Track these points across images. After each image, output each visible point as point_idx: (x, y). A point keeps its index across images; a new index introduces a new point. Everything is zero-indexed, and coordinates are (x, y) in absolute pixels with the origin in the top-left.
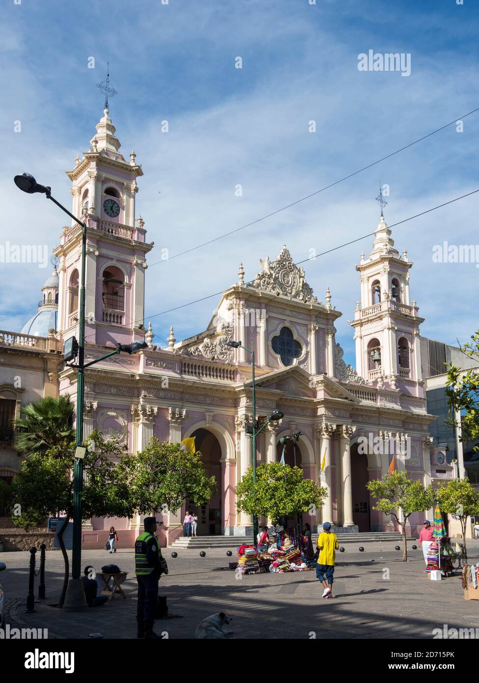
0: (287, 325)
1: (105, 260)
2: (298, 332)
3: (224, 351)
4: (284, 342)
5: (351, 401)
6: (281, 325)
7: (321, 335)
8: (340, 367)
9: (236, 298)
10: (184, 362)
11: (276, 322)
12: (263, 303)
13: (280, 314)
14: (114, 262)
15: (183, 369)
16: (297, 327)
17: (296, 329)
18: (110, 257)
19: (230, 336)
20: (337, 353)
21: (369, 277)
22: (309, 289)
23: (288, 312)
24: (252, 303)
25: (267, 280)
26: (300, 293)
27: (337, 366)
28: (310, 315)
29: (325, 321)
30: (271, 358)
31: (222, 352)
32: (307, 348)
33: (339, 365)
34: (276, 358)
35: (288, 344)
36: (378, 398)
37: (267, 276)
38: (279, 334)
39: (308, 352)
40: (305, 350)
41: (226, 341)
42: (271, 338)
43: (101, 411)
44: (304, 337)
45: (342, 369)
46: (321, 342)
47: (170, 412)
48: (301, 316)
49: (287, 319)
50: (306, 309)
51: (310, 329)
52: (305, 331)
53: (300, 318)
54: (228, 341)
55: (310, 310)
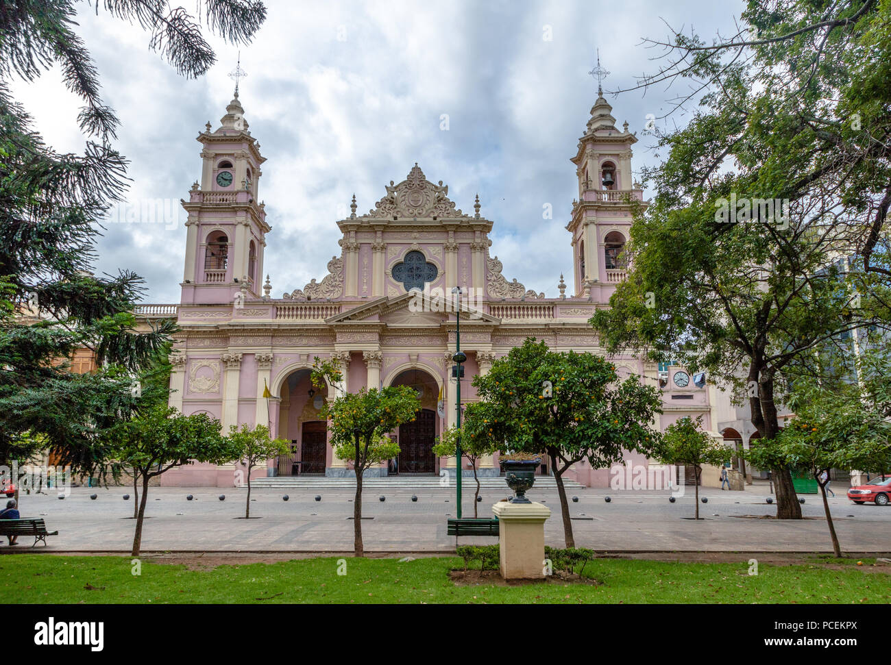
0: (415, 247)
1: (209, 227)
2: (430, 254)
3: (332, 289)
5: (487, 321)
6: (404, 251)
7: (463, 251)
9: (346, 233)
10: (279, 307)
11: (399, 248)
12: (378, 231)
13: (405, 238)
14: (217, 227)
15: (278, 313)
16: (430, 248)
17: (428, 250)
18: (213, 223)
19: (339, 273)
20: (490, 268)
22: (450, 203)
23: (415, 234)
24: (366, 234)
25: (388, 206)
26: (434, 210)
27: (490, 283)
28: (448, 232)
29: (470, 234)
30: (392, 288)
31: (328, 290)
32: (444, 268)
33: (494, 281)
34: (398, 287)
35: (418, 268)
36: (558, 310)
37: (388, 202)
38: (403, 260)
39: (445, 273)
40: (440, 271)
41: (334, 278)
42: (390, 266)
43: (194, 362)
44: (439, 258)
45: (498, 286)
46: (464, 260)
47: (256, 357)
48: (435, 235)
49: (415, 242)
50: (438, 226)
51: (446, 248)
52: (441, 251)
53: (432, 238)
54: (336, 278)
55: (444, 227)
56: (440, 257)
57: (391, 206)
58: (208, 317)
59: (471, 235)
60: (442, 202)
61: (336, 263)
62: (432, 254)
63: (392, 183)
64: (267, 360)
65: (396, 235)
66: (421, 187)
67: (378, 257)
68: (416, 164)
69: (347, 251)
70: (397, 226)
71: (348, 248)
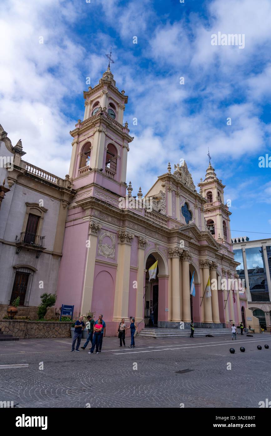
0: (188, 201)
1: (110, 139)
3: (162, 208)
4: (185, 211)
5: (217, 248)
6: (184, 201)
7: (200, 211)
9: (168, 181)
10: (146, 210)
11: (183, 199)
12: (179, 186)
13: (185, 195)
14: (113, 142)
17: (190, 204)
18: (111, 138)
19: (164, 201)
21: (205, 190)
23: (188, 195)
24: (175, 186)
25: (179, 175)
26: (191, 186)
28: (196, 199)
29: (200, 203)
30: (182, 218)
32: (195, 216)
34: (184, 219)
37: (179, 173)
38: (184, 206)
39: (195, 218)
42: (181, 207)
43: (102, 231)
46: (199, 215)
48: (192, 199)
49: (188, 199)
50: (195, 195)
51: (196, 207)
52: (194, 207)
53: (192, 200)
54: (164, 203)
55: (196, 196)
56: (193, 209)
60: (193, 184)
61: (163, 194)
62: (192, 207)
65: (183, 192)
66: (187, 173)
67: (178, 199)
69: (168, 190)
70: (185, 188)
71: (169, 189)
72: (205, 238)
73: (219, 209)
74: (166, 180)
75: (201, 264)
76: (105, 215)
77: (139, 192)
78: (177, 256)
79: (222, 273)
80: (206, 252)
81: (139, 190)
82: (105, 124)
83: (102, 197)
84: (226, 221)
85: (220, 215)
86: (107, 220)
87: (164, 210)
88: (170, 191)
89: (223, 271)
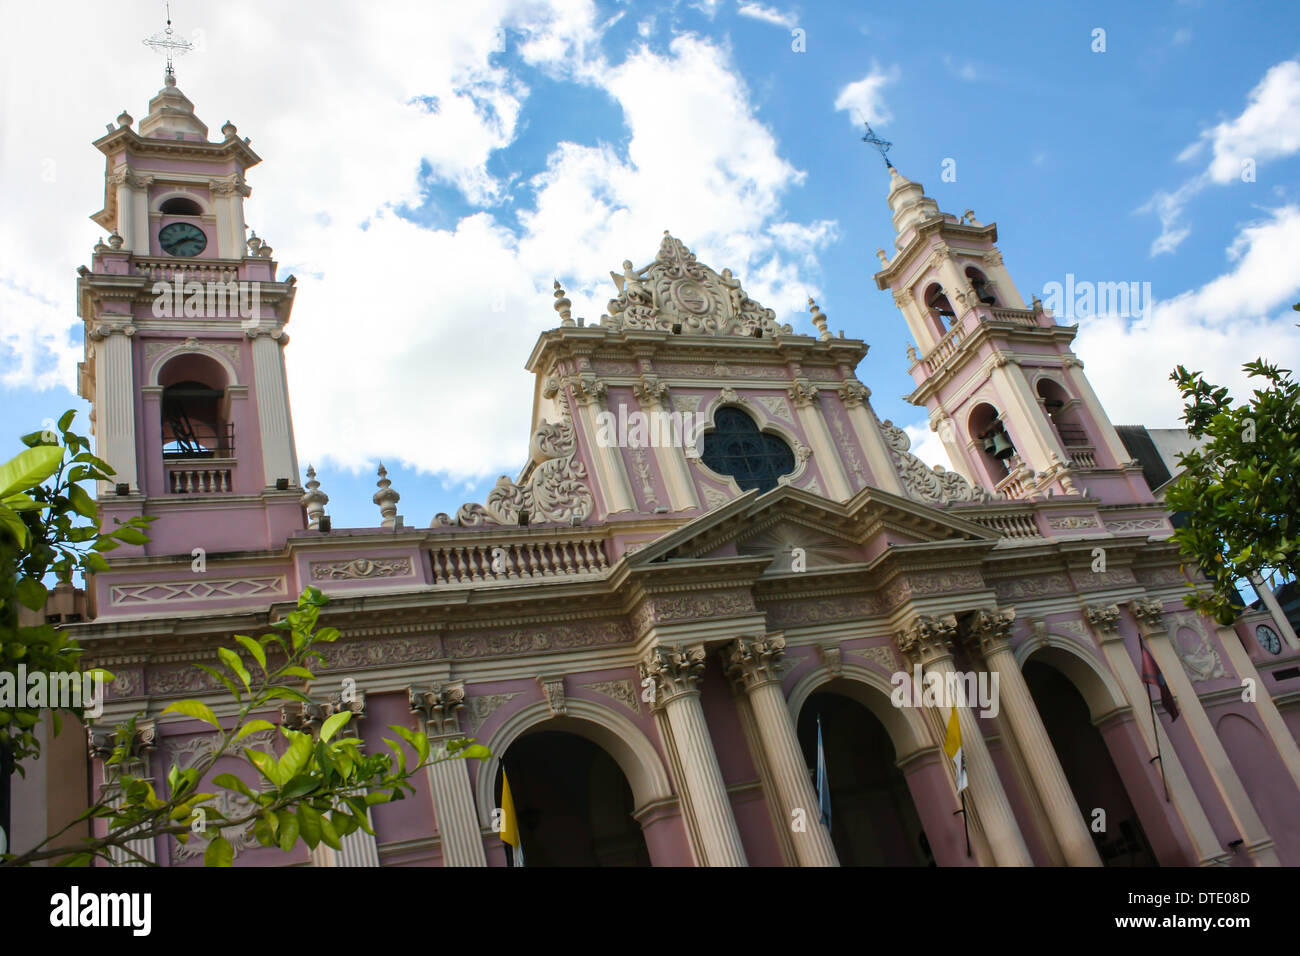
0: (731, 397)
1: (164, 344)
2: (766, 411)
3: (560, 498)
4: (736, 444)
6: (710, 405)
7: (831, 407)
8: (912, 474)
9: (564, 361)
10: (436, 549)
11: (697, 398)
12: (643, 357)
13: (702, 377)
14: (188, 345)
15: (438, 567)
16: (759, 399)
17: (757, 403)
18: (175, 335)
19: (569, 458)
20: (891, 441)
21: (913, 287)
22: (763, 310)
23: (722, 368)
24: (612, 365)
25: (639, 309)
26: (739, 322)
27: (903, 473)
28: (786, 366)
29: (829, 371)
30: (709, 488)
31: (554, 501)
32: (805, 443)
33: (909, 469)
34: (724, 487)
35: (747, 445)
36: (1044, 523)
37: (638, 300)
38: (714, 425)
39: (812, 453)
40: (798, 450)
41: (560, 471)
43: (183, 747)
44: (787, 420)
45: (919, 479)
46: (838, 424)
47: (412, 699)
48: (762, 373)
49: (727, 385)
50: (767, 351)
51: (796, 398)
52: (786, 406)
53: (760, 377)
54: (567, 470)
55: (779, 353)
56: (789, 418)
57: (647, 310)
58: (204, 597)
59: (830, 374)
60: (748, 307)
61: (556, 436)
62: (768, 412)
63: (628, 265)
64: (449, 705)
65: (682, 370)
66: (696, 275)
68: (667, 232)
69: (577, 403)
70: (685, 348)
71: (580, 394)
72: (876, 521)
73: (990, 340)
74: (556, 366)
75: (908, 653)
76: (182, 672)
77: (379, 484)
78: (677, 691)
79: (1094, 634)
80: (906, 585)
81: (380, 478)
82: (122, 299)
83: (156, 598)
84: (1056, 376)
85: (1002, 365)
86: (202, 685)
87: (576, 500)
88: (590, 400)
89: (1097, 623)
